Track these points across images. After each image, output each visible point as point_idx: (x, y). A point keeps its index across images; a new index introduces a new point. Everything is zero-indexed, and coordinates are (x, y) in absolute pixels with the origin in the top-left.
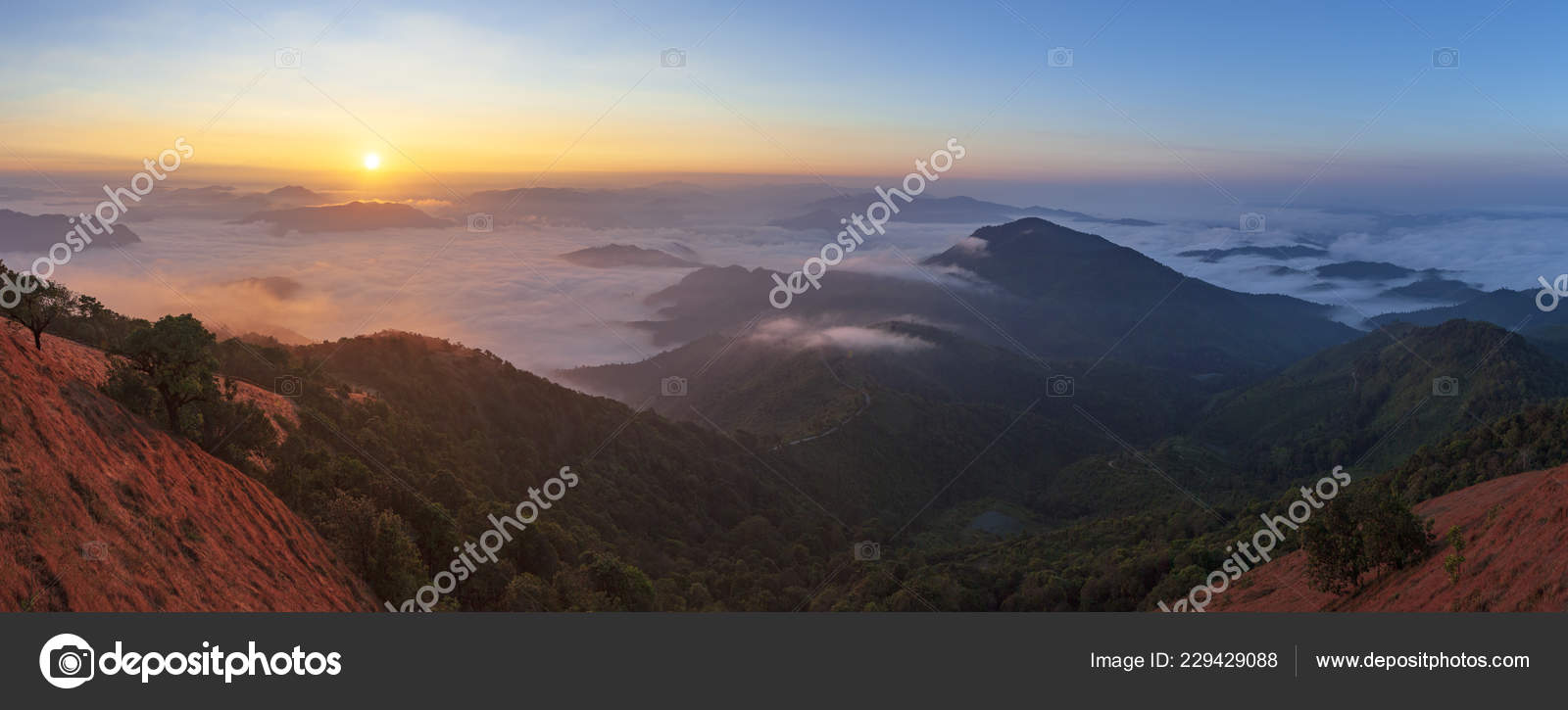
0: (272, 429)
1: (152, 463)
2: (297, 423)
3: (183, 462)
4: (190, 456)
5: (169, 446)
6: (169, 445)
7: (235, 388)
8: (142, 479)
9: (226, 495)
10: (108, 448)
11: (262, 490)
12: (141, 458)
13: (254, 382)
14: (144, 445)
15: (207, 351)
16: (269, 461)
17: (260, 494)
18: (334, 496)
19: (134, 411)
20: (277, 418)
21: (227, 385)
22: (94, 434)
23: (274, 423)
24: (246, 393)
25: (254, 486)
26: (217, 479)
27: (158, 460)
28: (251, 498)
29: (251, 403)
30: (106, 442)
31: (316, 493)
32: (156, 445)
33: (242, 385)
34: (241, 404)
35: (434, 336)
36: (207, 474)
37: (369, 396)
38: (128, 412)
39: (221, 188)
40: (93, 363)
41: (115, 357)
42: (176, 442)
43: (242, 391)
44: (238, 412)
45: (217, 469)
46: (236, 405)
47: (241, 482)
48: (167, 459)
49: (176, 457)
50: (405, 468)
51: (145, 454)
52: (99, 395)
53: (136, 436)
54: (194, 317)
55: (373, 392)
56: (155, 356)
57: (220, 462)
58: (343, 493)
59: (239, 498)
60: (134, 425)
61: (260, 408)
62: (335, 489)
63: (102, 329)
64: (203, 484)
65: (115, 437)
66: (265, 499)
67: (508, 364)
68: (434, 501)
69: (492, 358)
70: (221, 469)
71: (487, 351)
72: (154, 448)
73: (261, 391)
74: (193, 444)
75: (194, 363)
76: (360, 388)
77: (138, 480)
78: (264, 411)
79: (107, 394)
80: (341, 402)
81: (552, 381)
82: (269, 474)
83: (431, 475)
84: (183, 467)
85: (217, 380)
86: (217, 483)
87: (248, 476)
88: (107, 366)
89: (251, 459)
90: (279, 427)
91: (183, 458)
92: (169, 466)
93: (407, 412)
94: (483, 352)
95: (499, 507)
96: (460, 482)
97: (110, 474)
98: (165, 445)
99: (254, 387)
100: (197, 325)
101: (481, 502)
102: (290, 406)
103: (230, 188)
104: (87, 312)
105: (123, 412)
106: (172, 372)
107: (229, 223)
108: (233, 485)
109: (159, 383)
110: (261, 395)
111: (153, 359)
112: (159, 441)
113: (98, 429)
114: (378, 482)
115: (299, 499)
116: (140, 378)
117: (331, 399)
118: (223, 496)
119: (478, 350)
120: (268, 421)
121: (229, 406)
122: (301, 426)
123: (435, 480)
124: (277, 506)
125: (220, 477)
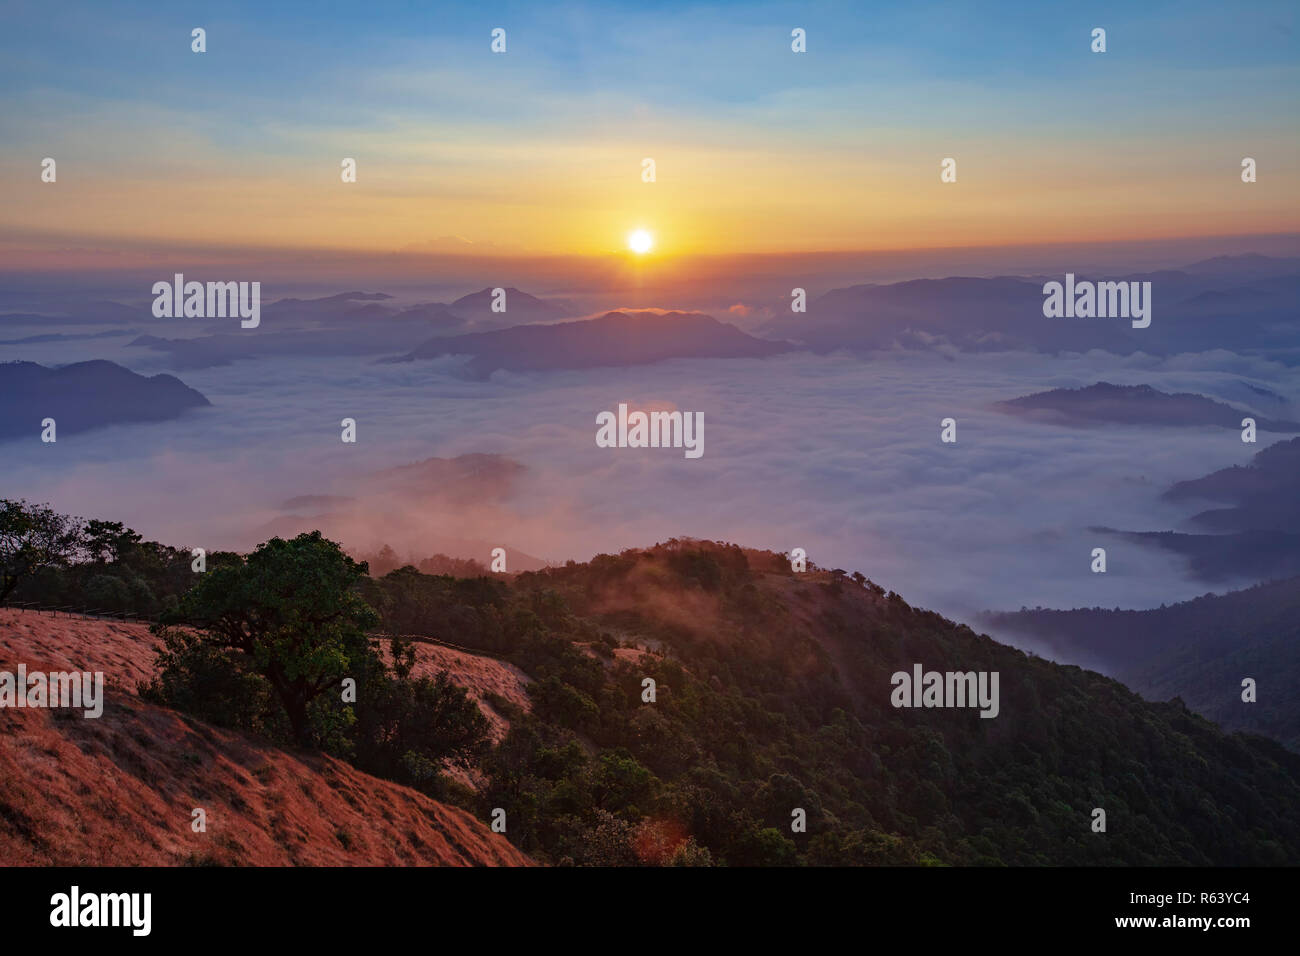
0: (481, 719)
1: (261, 810)
2: (525, 705)
3: (321, 797)
4: (334, 785)
5: (292, 773)
6: (290, 771)
7: (411, 655)
8: (241, 841)
9: (404, 840)
10: (169, 801)
11: (468, 822)
12: (238, 805)
13: (447, 642)
14: (242, 781)
15: (354, 594)
16: (478, 774)
17: (465, 829)
18: (594, 822)
19: (219, 724)
20: (491, 699)
21: (396, 651)
22: (135, 782)
23: (484, 709)
24: (430, 662)
25: (455, 818)
26: (387, 816)
27: (271, 801)
28: (449, 839)
29: (441, 677)
30: (161, 791)
31: (563, 819)
32: (266, 776)
33: (423, 648)
34: (425, 681)
35: (760, 547)
36: (366, 810)
37: (648, 651)
38: (204, 725)
39: (362, 296)
40: (127, 649)
41: (172, 629)
42: (304, 763)
43: (424, 658)
44: (419, 698)
45: (385, 798)
46: (415, 684)
47: (430, 814)
48: (288, 796)
49: (307, 790)
50: (717, 772)
51: (245, 796)
52: (141, 708)
53: (225, 768)
54: (324, 537)
55: (656, 645)
56: (255, 617)
57: (390, 785)
58: (610, 816)
59: (429, 842)
60: (222, 748)
61: (458, 685)
62: (595, 809)
63: (141, 582)
64: (360, 827)
65: (181, 776)
66: (474, 837)
67: (895, 598)
68: (766, 825)
69: (866, 586)
70: (391, 796)
71: (857, 575)
72: (263, 781)
73: (458, 655)
74: (340, 763)
75: (330, 619)
76: (632, 640)
77: (234, 846)
78: (465, 690)
79: (160, 703)
80: (601, 663)
81: (978, 632)
82: (479, 796)
83: (758, 782)
84: (321, 806)
85: (376, 644)
86: (386, 822)
87: (442, 800)
88: (158, 650)
89: (446, 773)
90: (493, 715)
91: (320, 790)
92: (294, 807)
93: (714, 677)
94: (849, 574)
95: (881, 840)
96: (811, 796)
97: (173, 848)
98: (284, 772)
99: (446, 651)
100: (332, 552)
101: (849, 830)
102: (513, 677)
103: (379, 296)
104: (105, 553)
105: (197, 729)
106: (289, 640)
107: (382, 361)
108: (416, 820)
109: (266, 662)
110: (458, 662)
111: (251, 623)
112: (273, 768)
113: (144, 769)
114: (668, 794)
115: (535, 831)
116: (228, 660)
117: (584, 661)
118: (398, 843)
119: (839, 573)
120: (474, 704)
121: (402, 687)
122: (532, 710)
123: (766, 789)
124: (497, 846)
125: (392, 811)
